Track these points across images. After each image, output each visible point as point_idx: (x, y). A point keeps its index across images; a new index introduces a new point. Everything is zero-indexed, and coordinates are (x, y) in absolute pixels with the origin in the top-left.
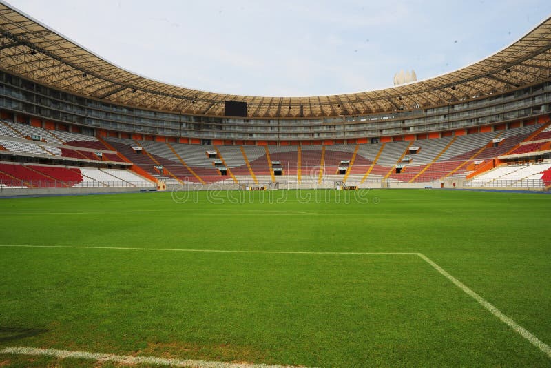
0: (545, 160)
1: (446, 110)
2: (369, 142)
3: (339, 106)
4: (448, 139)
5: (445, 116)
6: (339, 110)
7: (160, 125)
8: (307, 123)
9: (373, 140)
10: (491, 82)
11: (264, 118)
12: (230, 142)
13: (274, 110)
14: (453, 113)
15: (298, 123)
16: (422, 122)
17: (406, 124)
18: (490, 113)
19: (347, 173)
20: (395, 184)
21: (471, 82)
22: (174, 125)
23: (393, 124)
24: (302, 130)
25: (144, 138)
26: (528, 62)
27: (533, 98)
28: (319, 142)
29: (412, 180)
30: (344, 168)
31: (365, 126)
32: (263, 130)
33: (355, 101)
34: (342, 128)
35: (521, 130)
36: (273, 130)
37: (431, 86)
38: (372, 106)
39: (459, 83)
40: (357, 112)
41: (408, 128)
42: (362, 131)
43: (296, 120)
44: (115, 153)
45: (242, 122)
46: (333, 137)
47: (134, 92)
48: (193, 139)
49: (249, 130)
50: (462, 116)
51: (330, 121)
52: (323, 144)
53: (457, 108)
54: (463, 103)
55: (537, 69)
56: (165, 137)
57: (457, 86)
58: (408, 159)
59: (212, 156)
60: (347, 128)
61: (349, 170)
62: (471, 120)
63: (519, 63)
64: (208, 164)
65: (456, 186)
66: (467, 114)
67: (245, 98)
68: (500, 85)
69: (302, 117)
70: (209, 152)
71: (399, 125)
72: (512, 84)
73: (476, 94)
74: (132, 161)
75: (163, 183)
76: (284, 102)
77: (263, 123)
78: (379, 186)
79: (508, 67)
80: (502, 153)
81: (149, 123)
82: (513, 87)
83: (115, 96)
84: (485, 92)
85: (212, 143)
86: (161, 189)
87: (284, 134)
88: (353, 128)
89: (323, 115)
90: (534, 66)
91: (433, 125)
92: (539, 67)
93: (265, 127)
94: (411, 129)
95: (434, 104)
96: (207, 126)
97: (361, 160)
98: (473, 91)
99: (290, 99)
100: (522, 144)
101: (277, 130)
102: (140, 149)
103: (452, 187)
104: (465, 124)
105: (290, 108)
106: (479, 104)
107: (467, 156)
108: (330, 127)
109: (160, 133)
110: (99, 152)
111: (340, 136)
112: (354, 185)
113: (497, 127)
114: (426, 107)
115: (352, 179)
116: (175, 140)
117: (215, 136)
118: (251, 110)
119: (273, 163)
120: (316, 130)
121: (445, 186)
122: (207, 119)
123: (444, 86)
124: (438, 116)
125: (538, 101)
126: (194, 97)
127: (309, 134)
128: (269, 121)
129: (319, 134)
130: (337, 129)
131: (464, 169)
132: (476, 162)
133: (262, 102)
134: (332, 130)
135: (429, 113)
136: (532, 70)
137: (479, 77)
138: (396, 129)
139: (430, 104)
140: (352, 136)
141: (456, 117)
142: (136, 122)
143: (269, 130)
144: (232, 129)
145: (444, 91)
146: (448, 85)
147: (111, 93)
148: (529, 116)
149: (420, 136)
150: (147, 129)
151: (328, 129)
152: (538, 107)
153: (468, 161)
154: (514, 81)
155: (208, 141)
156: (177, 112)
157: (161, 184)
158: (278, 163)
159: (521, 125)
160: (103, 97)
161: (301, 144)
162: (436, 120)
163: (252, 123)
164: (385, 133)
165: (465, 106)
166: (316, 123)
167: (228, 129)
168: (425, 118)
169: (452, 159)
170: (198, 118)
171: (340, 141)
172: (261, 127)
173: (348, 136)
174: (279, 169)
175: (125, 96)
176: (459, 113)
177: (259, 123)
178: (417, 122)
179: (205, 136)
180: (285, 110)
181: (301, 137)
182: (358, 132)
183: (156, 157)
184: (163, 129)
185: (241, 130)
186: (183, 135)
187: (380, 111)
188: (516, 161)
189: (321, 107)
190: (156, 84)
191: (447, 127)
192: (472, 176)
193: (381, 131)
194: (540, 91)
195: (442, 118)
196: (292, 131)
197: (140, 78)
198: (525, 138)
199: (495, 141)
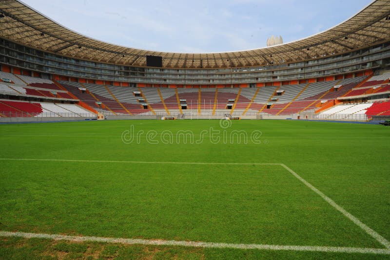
0: (368, 101)
1: (303, 65)
2: (248, 86)
3: (228, 61)
4: (303, 85)
5: (302, 69)
6: (228, 63)
7: (99, 72)
8: (205, 72)
9: (251, 85)
10: (334, 45)
11: (175, 68)
12: (150, 85)
13: (181, 63)
14: (307, 67)
15: (199, 72)
16: (286, 73)
17: (275, 74)
18: (332, 67)
19: (233, 108)
20: (266, 116)
21: (320, 45)
22: (109, 73)
23: (265, 74)
24: (202, 77)
25: (87, 82)
26: (360, 32)
27: (362, 58)
28: (214, 86)
29: (278, 114)
30: (231, 105)
31: (246, 75)
32: (173, 77)
33: (239, 57)
34: (230, 76)
35: (354, 80)
36: (181, 77)
37: (292, 47)
38: (251, 61)
39: (312, 45)
40: (241, 65)
41: (276, 77)
42: (244, 79)
43: (197, 70)
44: (66, 92)
45: (158, 71)
46: (224, 82)
47: (80, 48)
48: (123, 83)
49: (163, 77)
50: (313, 69)
51: (222, 71)
52: (216, 87)
53: (310, 63)
54: (314, 60)
55: (365, 37)
56: (103, 81)
57: (311, 48)
58: (275, 99)
59: (137, 95)
60: (234, 76)
61: (235, 106)
62: (320, 72)
63: (354, 33)
64: (134, 101)
65: (308, 118)
66: (317, 68)
67: (161, 53)
68: (341, 48)
69: (201, 68)
70: (135, 92)
71: (270, 74)
72: (348, 47)
73: (324, 54)
74: (79, 98)
75: (101, 114)
76: (189, 57)
77: (173, 72)
78: (255, 117)
79: (346, 35)
80: (340, 96)
81: (91, 71)
82: (349, 49)
83: (65, 50)
84: (330, 52)
85: (137, 86)
86: (100, 119)
87: (189, 80)
88: (237, 77)
89: (216, 67)
90: (363, 35)
91: (293, 75)
92: (367, 36)
93: (176, 75)
94: (278, 78)
95: (294, 60)
96: (133, 74)
97: (243, 99)
98: (322, 52)
99: (193, 54)
100: (353, 89)
101: (183, 77)
102: (85, 89)
104: (315, 75)
105: (193, 61)
106: (326, 61)
107: (316, 97)
108: (221, 75)
109: (99, 78)
110: (54, 92)
111: (228, 82)
112: (238, 117)
113: (338, 77)
114: (289, 63)
115: (237, 113)
116: (111, 83)
117: (140, 81)
118: (165, 63)
119: (181, 100)
120: (212, 77)
121: (301, 118)
122: (133, 68)
123: (302, 48)
124: (297, 69)
125: (365, 59)
126: (124, 52)
127: (206, 80)
128: (178, 71)
129: (213, 80)
130: (226, 77)
131: (314, 106)
132: (322, 102)
133: (173, 57)
134: (223, 77)
135: (291, 66)
136: (362, 38)
137: (326, 41)
138: (267, 77)
139: (292, 60)
140: (237, 82)
141: (309, 70)
142: (82, 70)
143: (178, 77)
144: (152, 76)
145: (301, 51)
146: (305, 47)
147: (63, 48)
148: (359, 70)
149: (284, 83)
150: (90, 75)
151: (220, 77)
152: (365, 64)
153: (317, 100)
154: (350, 45)
155: (135, 85)
156: (111, 63)
157: (100, 115)
158: (184, 100)
159: (354, 76)
160: (56, 51)
161: (200, 87)
162: (295, 71)
163: (166, 71)
164: (260, 80)
165: (316, 62)
166: (212, 72)
167: (148, 76)
168: (288, 70)
169: (306, 99)
170: (127, 68)
171: (228, 86)
172: (172, 74)
173: (234, 82)
174: (185, 105)
175: (73, 51)
176: (311, 67)
177: (171, 72)
178: (282, 72)
179: (132, 81)
180: (189, 63)
181: (201, 82)
182: (241, 79)
183: (97, 96)
184: (101, 75)
185: (158, 77)
186: (116, 80)
187: (257, 64)
188: (349, 101)
189: (215, 61)
190: (96, 42)
191: (303, 77)
192: (319, 111)
193: (257, 79)
194: (367, 53)
195: (300, 70)
196: (194, 78)
197: (84, 37)
198: (355, 85)
199: (335, 87)
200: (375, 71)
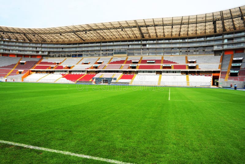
0: (55, 73)
18: (15, 49)
27: (36, 48)
39: (8, 32)
62: (6, 50)
65: (15, 81)
80: (31, 68)
100: (36, 65)
103: (12, 81)
104: (2, 51)
106: (11, 44)
107: (12, 66)
113: (18, 55)
125: (38, 49)
131: (14, 73)
132: (20, 71)
146: (2, 31)
152: (38, 52)
153: (13, 69)
159: (30, 57)
165: (3, 43)
169: (1, 67)
192: (24, 77)
198: (36, 63)
199: (21, 62)
200: (43, 56)
